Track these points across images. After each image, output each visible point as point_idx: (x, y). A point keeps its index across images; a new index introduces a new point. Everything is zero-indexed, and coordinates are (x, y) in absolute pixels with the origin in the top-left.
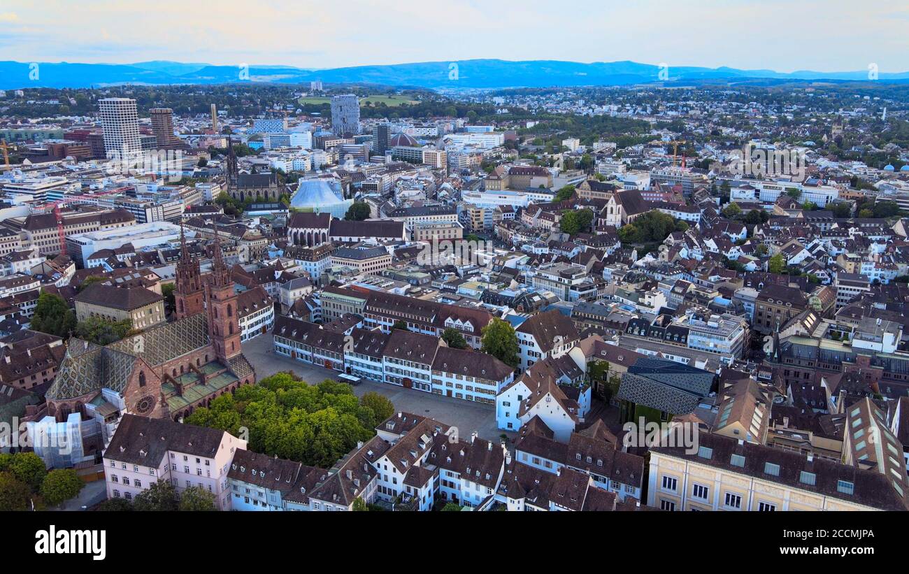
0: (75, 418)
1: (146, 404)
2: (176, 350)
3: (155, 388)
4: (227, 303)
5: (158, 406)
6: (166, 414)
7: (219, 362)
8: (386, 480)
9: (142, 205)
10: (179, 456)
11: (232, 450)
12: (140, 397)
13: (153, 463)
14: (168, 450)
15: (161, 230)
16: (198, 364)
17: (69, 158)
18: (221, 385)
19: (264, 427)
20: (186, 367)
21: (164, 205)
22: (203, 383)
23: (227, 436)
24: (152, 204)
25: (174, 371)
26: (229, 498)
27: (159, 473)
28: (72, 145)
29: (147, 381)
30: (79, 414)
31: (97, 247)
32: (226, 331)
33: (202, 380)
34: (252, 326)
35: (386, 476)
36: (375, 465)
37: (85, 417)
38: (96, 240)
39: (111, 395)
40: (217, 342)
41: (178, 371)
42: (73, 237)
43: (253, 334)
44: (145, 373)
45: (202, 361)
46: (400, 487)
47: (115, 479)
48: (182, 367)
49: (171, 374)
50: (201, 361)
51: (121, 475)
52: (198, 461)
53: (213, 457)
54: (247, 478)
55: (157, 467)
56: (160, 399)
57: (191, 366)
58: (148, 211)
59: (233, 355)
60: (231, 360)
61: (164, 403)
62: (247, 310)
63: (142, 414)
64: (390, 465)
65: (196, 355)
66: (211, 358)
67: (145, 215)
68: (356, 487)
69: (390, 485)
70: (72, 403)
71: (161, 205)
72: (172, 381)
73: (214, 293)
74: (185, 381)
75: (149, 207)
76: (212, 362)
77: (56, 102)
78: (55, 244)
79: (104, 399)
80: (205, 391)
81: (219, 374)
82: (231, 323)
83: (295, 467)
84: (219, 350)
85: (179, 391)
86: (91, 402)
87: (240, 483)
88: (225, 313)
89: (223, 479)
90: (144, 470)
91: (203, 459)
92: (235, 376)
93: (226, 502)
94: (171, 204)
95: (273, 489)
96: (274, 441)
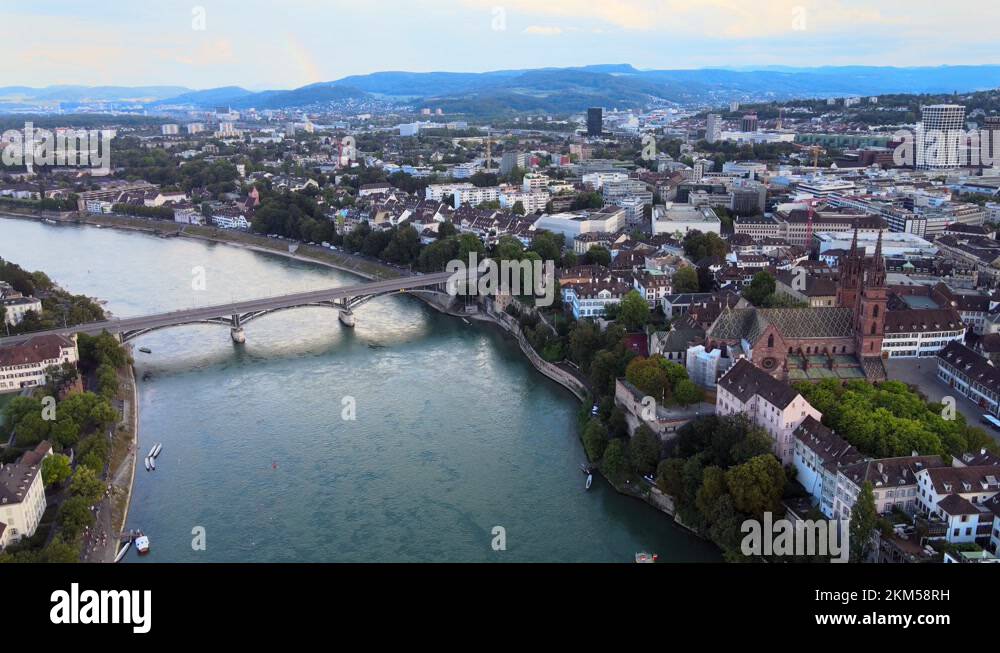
0: (716, 353)
1: (770, 362)
2: (816, 331)
3: (780, 352)
4: (874, 304)
5: (779, 368)
6: (785, 379)
7: (854, 357)
8: (924, 495)
9: (904, 216)
10: (763, 401)
11: (803, 413)
12: (766, 355)
13: (744, 399)
14: (757, 393)
15: (903, 241)
16: (834, 350)
17: (874, 165)
18: (846, 376)
19: (845, 411)
20: (820, 349)
21: (929, 220)
22: (830, 368)
23: (799, 399)
24: (916, 217)
25: (809, 349)
26: (791, 452)
27: (746, 407)
28: (883, 152)
29: (775, 344)
30: (720, 351)
31: (834, 246)
32: (867, 329)
33: (830, 365)
34: (927, 345)
35: (924, 491)
36: (917, 475)
37: (724, 354)
38: (835, 239)
39: (746, 345)
40: (858, 338)
41: (812, 350)
42: (818, 233)
43: (926, 353)
44: (775, 339)
45: (839, 349)
46: (933, 507)
47: (721, 403)
48: (817, 348)
49: (804, 350)
50: (837, 350)
51: (725, 400)
52: (773, 409)
53: (782, 409)
54: (806, 440)
55: (745, 402)
56: (783, 363)
57: (825, 350)
58: (909, 223)
59: (868, 355)
60: (866, 358)
61: (786, 369)
62: (925, 327)
63: (765, 370)
64: (930, 482)
65: (834, 343)
66: (849, 350)
67: (904, 226)
68: (883, 481)
69: (925, 500)
70: (719, 342)
71: (925, 219)
72: (803, 355)
73: (865, 291)
74: (812, 360)
75: (910, 219)
76: (849, 355)
77: (905, 109)
78: (801, 238)
79: (741, 347)
80: (828, 374)
81: (849, 367)
82: (875, 324)
83: (845, 446)
84: (858, 345)
85: (804, 366)
86: (732, 346)
87: (800, 442)
88: (871, 312)
89: (789, 433)
90: (737, 401)
91: (776, 409)
92: (864, 374)
93: (787, 454)
94: (938, 219)
95: (820, 456)
96: (847, 425)
